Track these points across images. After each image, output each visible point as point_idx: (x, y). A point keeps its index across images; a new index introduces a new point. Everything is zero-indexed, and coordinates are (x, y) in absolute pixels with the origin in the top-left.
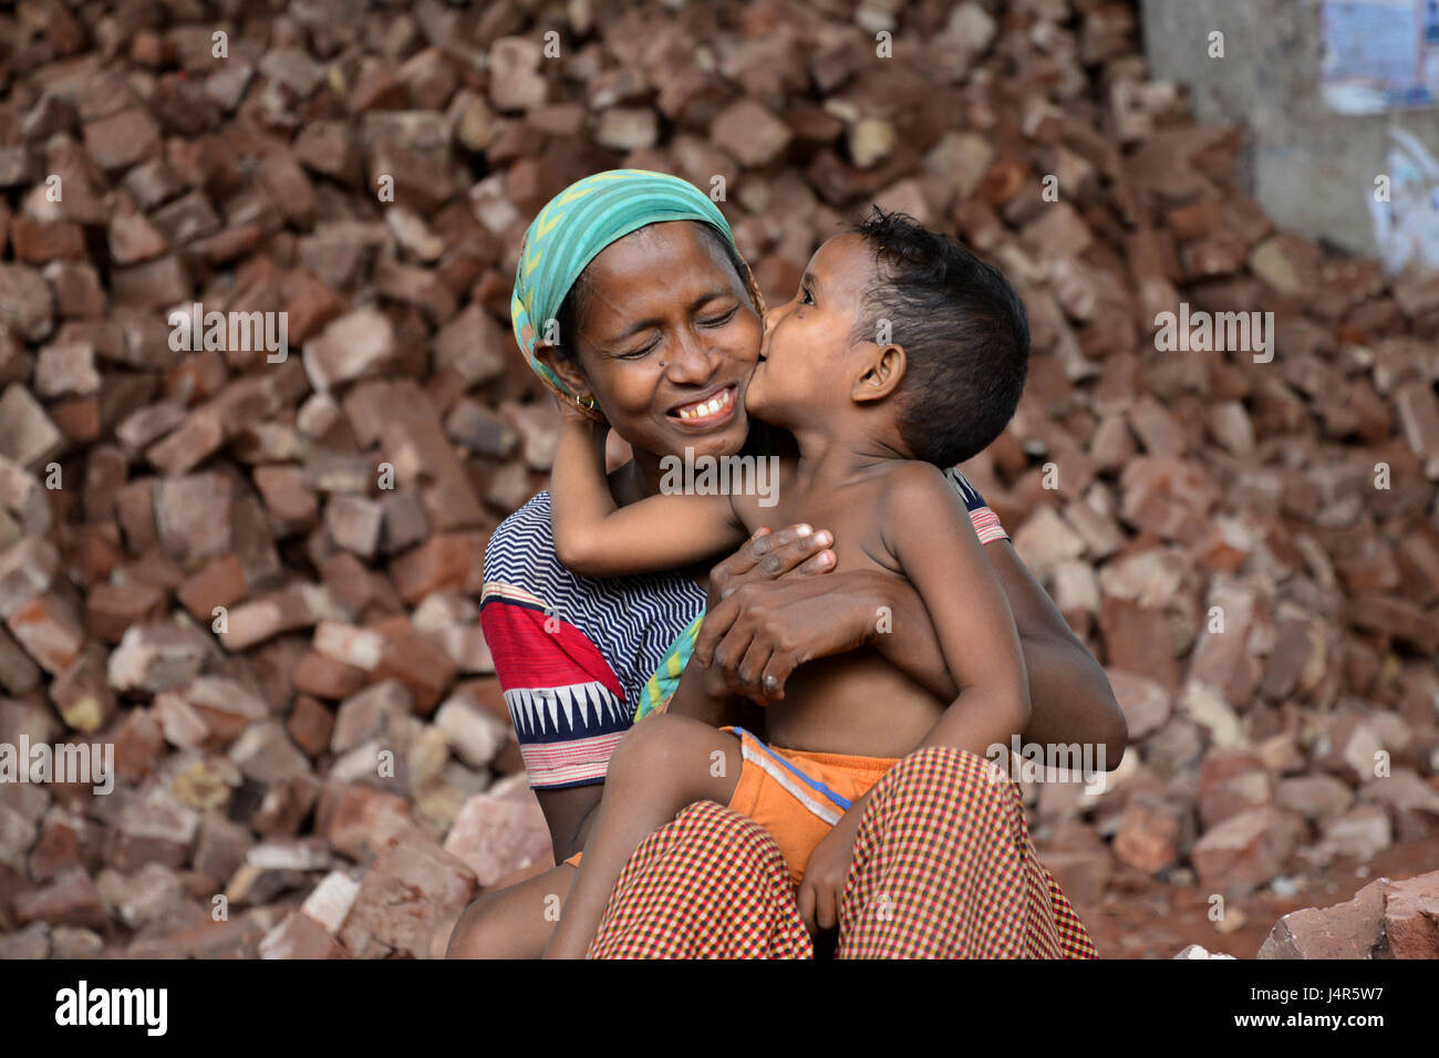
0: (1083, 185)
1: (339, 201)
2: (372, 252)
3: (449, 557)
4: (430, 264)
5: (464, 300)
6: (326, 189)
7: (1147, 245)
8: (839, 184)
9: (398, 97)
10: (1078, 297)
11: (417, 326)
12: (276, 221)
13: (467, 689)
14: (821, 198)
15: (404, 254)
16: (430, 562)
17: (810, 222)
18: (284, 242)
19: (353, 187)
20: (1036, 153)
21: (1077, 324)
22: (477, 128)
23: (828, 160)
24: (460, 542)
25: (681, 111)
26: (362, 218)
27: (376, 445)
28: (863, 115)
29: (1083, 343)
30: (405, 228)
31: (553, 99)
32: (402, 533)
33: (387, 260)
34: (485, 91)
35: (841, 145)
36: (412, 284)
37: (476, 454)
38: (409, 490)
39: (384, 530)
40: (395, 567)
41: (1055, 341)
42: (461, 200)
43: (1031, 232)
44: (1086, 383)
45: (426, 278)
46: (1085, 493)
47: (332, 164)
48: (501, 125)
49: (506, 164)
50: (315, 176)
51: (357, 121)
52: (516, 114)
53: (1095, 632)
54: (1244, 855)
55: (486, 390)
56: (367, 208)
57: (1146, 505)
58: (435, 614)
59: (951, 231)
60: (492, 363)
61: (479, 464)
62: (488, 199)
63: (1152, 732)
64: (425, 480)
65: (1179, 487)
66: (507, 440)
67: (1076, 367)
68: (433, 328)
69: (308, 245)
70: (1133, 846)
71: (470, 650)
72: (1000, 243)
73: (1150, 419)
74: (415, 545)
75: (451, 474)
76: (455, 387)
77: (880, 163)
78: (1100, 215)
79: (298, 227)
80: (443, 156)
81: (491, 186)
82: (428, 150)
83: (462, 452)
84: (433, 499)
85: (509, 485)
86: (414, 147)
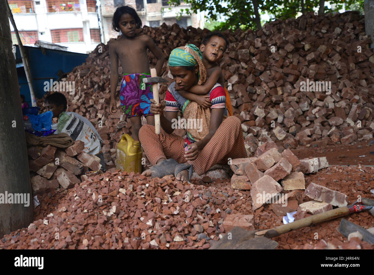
0: (340, 50)
1: (234, 61)
2: (238, 68)
3: (246, 106)
4: (246, 69)
5: (250, 73)
6: (233, 60)
7: (350, 58)
8: (303, 53)
9: (242, 47)
10: (339, 66)
11: (244, 77)
12: (226, 65)
13: (245, 122)
14: (300, 56)
15: (243, 68)
16: (243, 107)
17: (298, 59)
18: (227, 67)
19: (236, 60)
20: (334, 47)
21: (339, 70)
22: (252, 50)
23: (301, 50)
24: (247, 104)
25: (280, 45)
26: (238, 64)
27: (237, 92)
28: (306, 44)
29: (340, 73)
30: (243, 64)
31: (263, 46)
32: (239, 103)
33: (240, 69)
34: (254, 46)
35: (303, 48)
36: (243, 71)
37: (250, 93)
38: (240, 98)
39: (237, 103)
40: (239, 108)
41: (335, 73)
42: (250, 60)
43: (333, 58)
44: (340, 78)
45: (245, 71)
46: (336, 93)
47: (233, 57)
48: (256, 50)
49: (256, 55)
50: (231, 59)
51: (237, 51)
52: (258, 48)
53: (333, 112)
54: (347, 139)
55: (253, 85)
56: (238, 62)
57: (344, 94)
58: (243, 113)
59: (320, 59)
60: (253, 81)
61: (250, 94)
62: (254, 60)
63: (341, 125)
64: (242, 96)
65: (349, 91)
66: (254, 91)
67: (338, 76)
68: (246, 77)
69: (230, 67)
70: (334, 139)
71: (246, 117)
72: (327, 60)
73: (347, 82)
74: (241, 105)
75: (246, 96)
76: (248, 84)
77: (309, 50)
78: (344, 54)
79: (229, 65)
80: (248, 54)
81: (254, 58)
82: (246, 54)
83: (248, 93)
84: (243, 99)
85: (255, 97)
86: (244, 53)
